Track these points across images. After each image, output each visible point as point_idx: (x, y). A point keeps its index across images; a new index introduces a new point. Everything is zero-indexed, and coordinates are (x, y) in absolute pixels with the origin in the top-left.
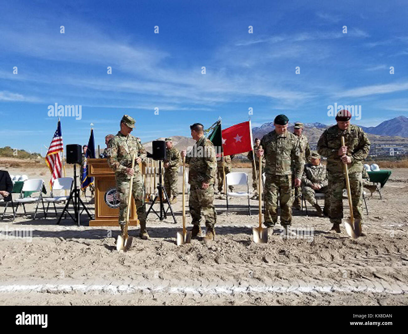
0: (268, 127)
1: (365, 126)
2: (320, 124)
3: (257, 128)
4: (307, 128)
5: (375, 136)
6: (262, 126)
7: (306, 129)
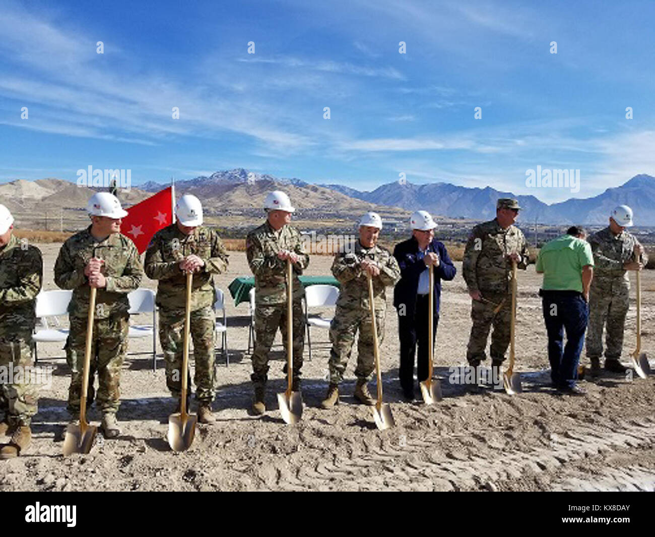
0: (222, 178)
1: (359, 190)
2: (299, 180)
3: (203, 178)
4: (281, 185)
5: (370, 204)
6: (212, 176)
7: (279, 187)
